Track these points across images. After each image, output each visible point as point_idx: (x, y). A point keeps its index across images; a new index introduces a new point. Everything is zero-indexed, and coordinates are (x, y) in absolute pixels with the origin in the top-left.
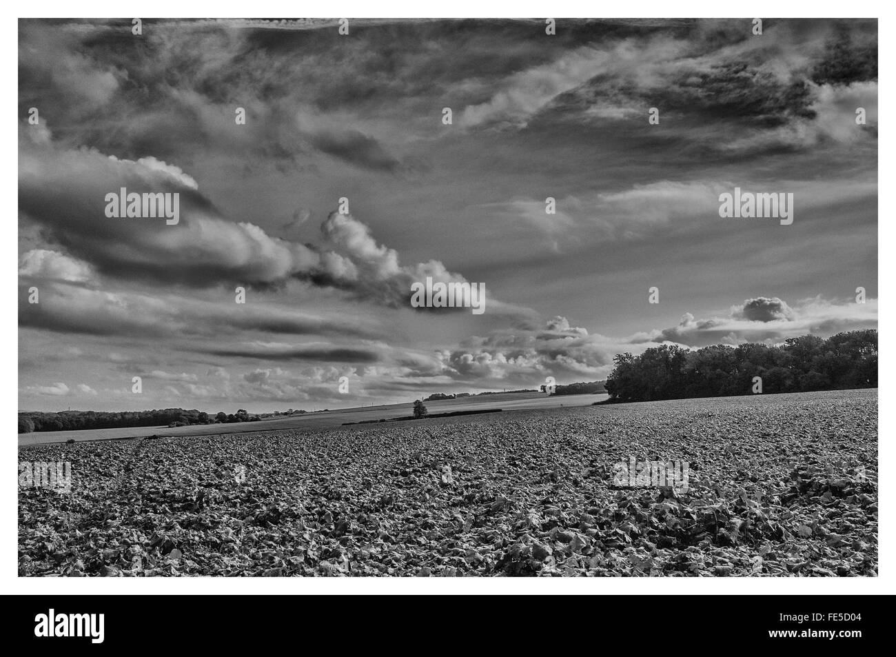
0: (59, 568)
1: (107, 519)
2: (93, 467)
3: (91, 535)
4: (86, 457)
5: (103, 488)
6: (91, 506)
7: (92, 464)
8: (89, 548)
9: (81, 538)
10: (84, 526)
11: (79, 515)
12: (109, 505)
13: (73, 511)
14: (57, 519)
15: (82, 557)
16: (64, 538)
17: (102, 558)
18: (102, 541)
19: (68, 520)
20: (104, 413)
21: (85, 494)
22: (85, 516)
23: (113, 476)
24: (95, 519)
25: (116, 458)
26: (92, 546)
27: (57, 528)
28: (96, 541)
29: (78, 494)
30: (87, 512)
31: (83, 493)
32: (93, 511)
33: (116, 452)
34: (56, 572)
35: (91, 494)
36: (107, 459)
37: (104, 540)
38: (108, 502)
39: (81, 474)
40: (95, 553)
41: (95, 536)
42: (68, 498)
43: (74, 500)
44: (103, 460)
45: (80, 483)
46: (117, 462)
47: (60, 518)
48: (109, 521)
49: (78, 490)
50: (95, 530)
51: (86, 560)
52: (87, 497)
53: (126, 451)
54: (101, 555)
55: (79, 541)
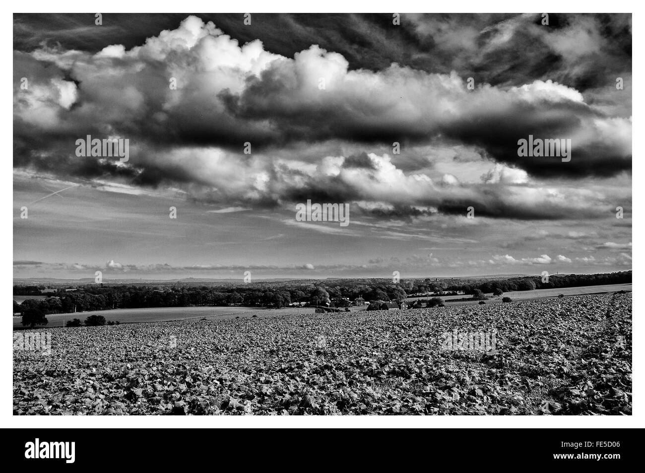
0: (578, 386)
1: (602, 352)
2: (582, 314)
3: (592, 364)
4: (576, 307)
5: (593, 330)
6: (587, 343)
7: (582, 312)
8: (593, 373)
9: (585, 365)
10: (586, 356)
11: (580, 349)
12: (601, 342)
13: (575, 346)
14: (565, 351)
15: (590, 379)
16: (573, 364)
17: (605, 381)
18: (602, 368)
19: (573, 351)
20: (582, 275)
21: (581, 334)
22: (584, 349)
23: (598, 321)
24: (592, 352)
25: (598, 307)
26: (595, 371)
27: (566, 356)
28: (597, 368)
29: (577, 333)
30: (585, 346)
31: (579, 333)
32: (590, 346)
33: (597, 303)
34: (577, 388)
35: (586, 333)
36: (591, 308)
37: (603, 368)
38: (600, 340)
39: (575, 319)
40: (599, 377)
41: (595, 364)
42: (570, 336)
43: (574, 337)
44: (588, 309)
45: (576, 325)
46: (599, 311)
47: (568, 350)
48: (603, 354)
49: (576, 330)
50: (594, 360)
51: (594, 382)
52: (583, 336)
53: (604, 302)
54: (604, 379)
55: (584, 367)
